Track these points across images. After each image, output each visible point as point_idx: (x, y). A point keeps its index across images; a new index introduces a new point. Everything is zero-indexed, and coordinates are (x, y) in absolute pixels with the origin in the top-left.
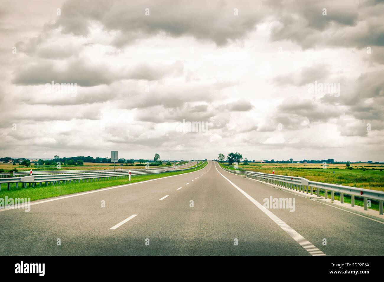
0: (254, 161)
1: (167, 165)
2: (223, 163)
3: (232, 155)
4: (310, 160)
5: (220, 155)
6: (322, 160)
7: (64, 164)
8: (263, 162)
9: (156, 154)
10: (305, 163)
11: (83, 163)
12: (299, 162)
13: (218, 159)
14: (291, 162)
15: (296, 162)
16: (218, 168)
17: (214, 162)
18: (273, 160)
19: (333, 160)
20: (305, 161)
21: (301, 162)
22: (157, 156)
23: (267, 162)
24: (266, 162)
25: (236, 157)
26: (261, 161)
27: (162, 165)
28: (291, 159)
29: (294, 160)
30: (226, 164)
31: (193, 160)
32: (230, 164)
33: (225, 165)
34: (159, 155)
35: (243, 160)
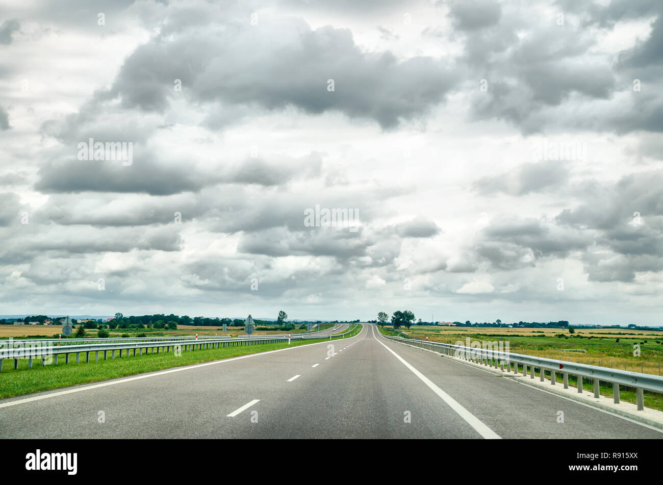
0: (437, 323)
1: (300, 329)
2: (385, 327)
3: (398, 313)
4: (531, 322)
5: (381, 314)
6: (549, 322)
7: (148, 327)
8: (451, 325)
9: (281, 312)
10: (521, 327)
11: (176, 326)
12: (511, 325)
13: (378, 321)
14: (498, 325)
15: (505, 326)
16: (376, 334)
17: (371, 324)
18: (469, 322)
19: (567, 322)
20: (521, 323)
21: (515, 325)
22: (283, 314)
23: (459, 324)
24: (456, 326)
25: (404, 317)
26: (448, 323)
27: (294, 329)
28: (499, 320)
29: (503, 322)
30: (390, 328)
31: (337, 321)
32: (396, 329)
33: (388, 329)
34: (286, 313)
35: (416, 322)
